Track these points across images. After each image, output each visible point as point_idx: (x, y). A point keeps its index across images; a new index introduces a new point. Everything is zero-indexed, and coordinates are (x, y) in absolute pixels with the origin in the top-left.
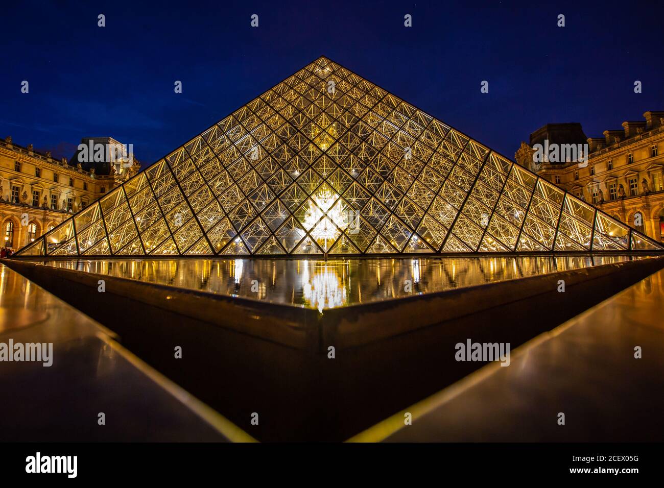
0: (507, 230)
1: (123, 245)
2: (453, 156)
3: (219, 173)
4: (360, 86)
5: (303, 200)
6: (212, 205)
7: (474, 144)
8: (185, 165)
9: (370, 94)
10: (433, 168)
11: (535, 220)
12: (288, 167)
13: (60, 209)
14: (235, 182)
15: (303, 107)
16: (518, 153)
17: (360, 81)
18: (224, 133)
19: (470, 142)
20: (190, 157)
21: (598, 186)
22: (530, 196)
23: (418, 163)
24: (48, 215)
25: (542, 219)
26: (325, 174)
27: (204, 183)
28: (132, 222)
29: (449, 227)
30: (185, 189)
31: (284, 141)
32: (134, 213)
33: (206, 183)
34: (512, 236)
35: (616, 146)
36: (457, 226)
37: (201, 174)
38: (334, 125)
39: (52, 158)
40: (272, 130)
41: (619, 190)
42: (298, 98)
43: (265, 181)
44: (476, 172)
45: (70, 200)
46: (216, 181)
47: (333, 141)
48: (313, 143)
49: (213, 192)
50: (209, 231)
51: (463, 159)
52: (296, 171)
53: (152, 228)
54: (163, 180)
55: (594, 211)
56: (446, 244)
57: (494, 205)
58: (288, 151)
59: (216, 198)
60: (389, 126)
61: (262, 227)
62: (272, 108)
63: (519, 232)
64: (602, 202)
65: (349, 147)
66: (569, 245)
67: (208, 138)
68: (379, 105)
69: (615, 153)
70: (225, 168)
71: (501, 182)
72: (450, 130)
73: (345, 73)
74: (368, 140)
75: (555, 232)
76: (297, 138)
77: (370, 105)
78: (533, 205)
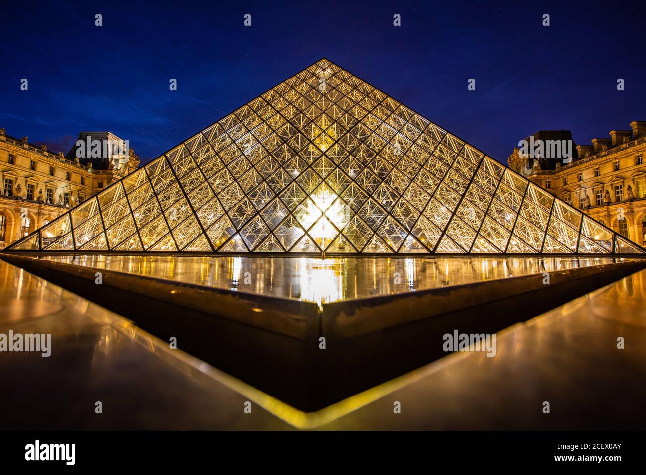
0: (499, 233)
1: (121, 241)
2: (449, 159)
3: (219, 171)
4: (360, 88)
5: (302, 199)
6: (212, 202)
7: (469, 148)
8: (185, 162)
9: (370, 97)
10: (429, 171)
11: (525, 223)
12: (288, 167)
13: (55, 204)
14: (235, 180)
15: (303, 108)
16: (511, 159)
17: (361, 84)
18: (225, 131)
19: (465, 146)
20: (191, 154)
21: (586, 191)
22: (521, 200)
23: (415, 165)
24: (43, 209)
25: (532, 222)
26: (324, 175)
27: (204, 180)
28: (131, 218)
29: (443, 229)
30: (185, 186)
31: (284, 141)
32: (133, 209)
33: (206, 180)
34: (503, 238)
35: (603, 153)
36: (451, 227)
37: (201, 172)
38: (334, 126)
39: (48, 151)
40: (272, 129)
41: (605, 196)
42: (299, 98)
43: (265, 180)
44: (470, 176)
45: (66, 194)
46: (216, 178)
47: (333, 142)
48: (313, 144)
49: (212, 190)
50: (208, 228)
51: (458, 162)
52: (296, 171)
53: (151, 224)
54: (163, 177)
55: (581, 216)
56: (440, 245)
57: (487, 208)
58: (289, 150)
59: (216, 195)
60: (387, 128)
61: (261, 225)
62: (273, 107)
63: (509, 235)
64: (589, 207)
65: (348, 148)
66: (557, 248)
67: (209, 136)
68: (378, 108)
69: (602, 160)
70: (226, 166)
71: (494, 185)
72: (446, 135)
73: (346, 75)
74: (367, 142)
75: (544, 235)
76: (297, 138)
77: (370, 108)
78: (524, 209)
